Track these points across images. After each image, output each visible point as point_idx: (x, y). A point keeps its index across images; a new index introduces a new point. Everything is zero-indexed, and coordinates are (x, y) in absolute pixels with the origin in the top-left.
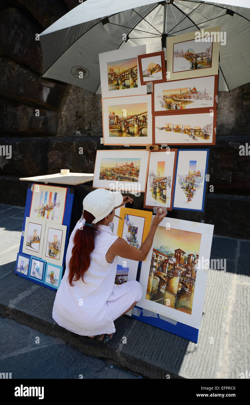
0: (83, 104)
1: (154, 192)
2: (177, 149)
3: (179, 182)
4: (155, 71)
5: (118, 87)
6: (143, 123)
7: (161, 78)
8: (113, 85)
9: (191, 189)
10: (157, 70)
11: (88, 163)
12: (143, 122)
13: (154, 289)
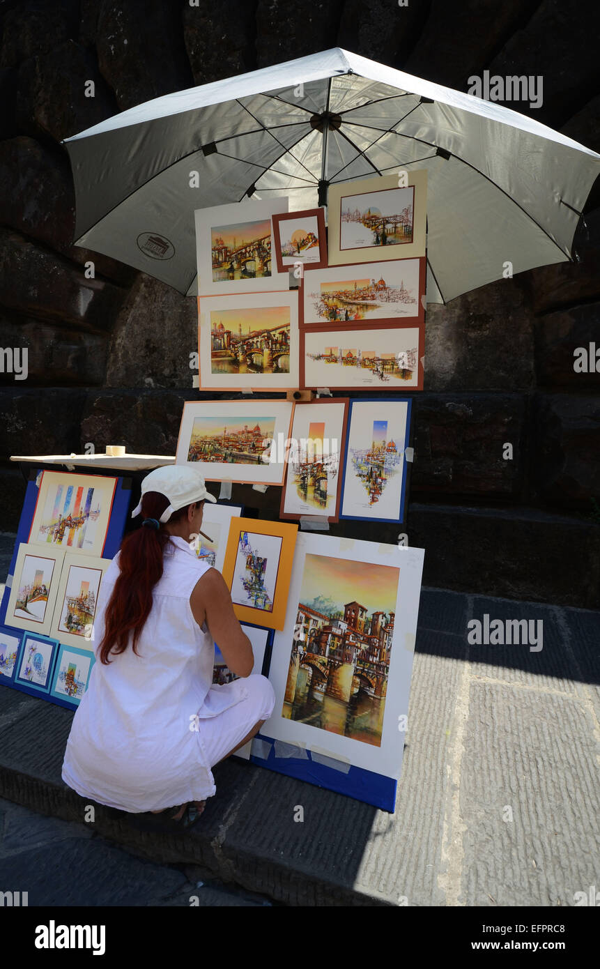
0: (162, 324)
1: (301, 485)
2: (348, 398)
3: (352, 464)
4: (305, 245)
5: (231, 274)
6: (281, 346)
7: (318, 260)
8: (222, 271)
9: (376, 478)
10: (309, 245)
11: (167, 440)
12: (281, 344)
13: (301, 694)
